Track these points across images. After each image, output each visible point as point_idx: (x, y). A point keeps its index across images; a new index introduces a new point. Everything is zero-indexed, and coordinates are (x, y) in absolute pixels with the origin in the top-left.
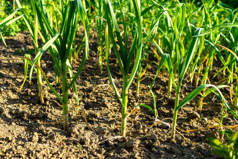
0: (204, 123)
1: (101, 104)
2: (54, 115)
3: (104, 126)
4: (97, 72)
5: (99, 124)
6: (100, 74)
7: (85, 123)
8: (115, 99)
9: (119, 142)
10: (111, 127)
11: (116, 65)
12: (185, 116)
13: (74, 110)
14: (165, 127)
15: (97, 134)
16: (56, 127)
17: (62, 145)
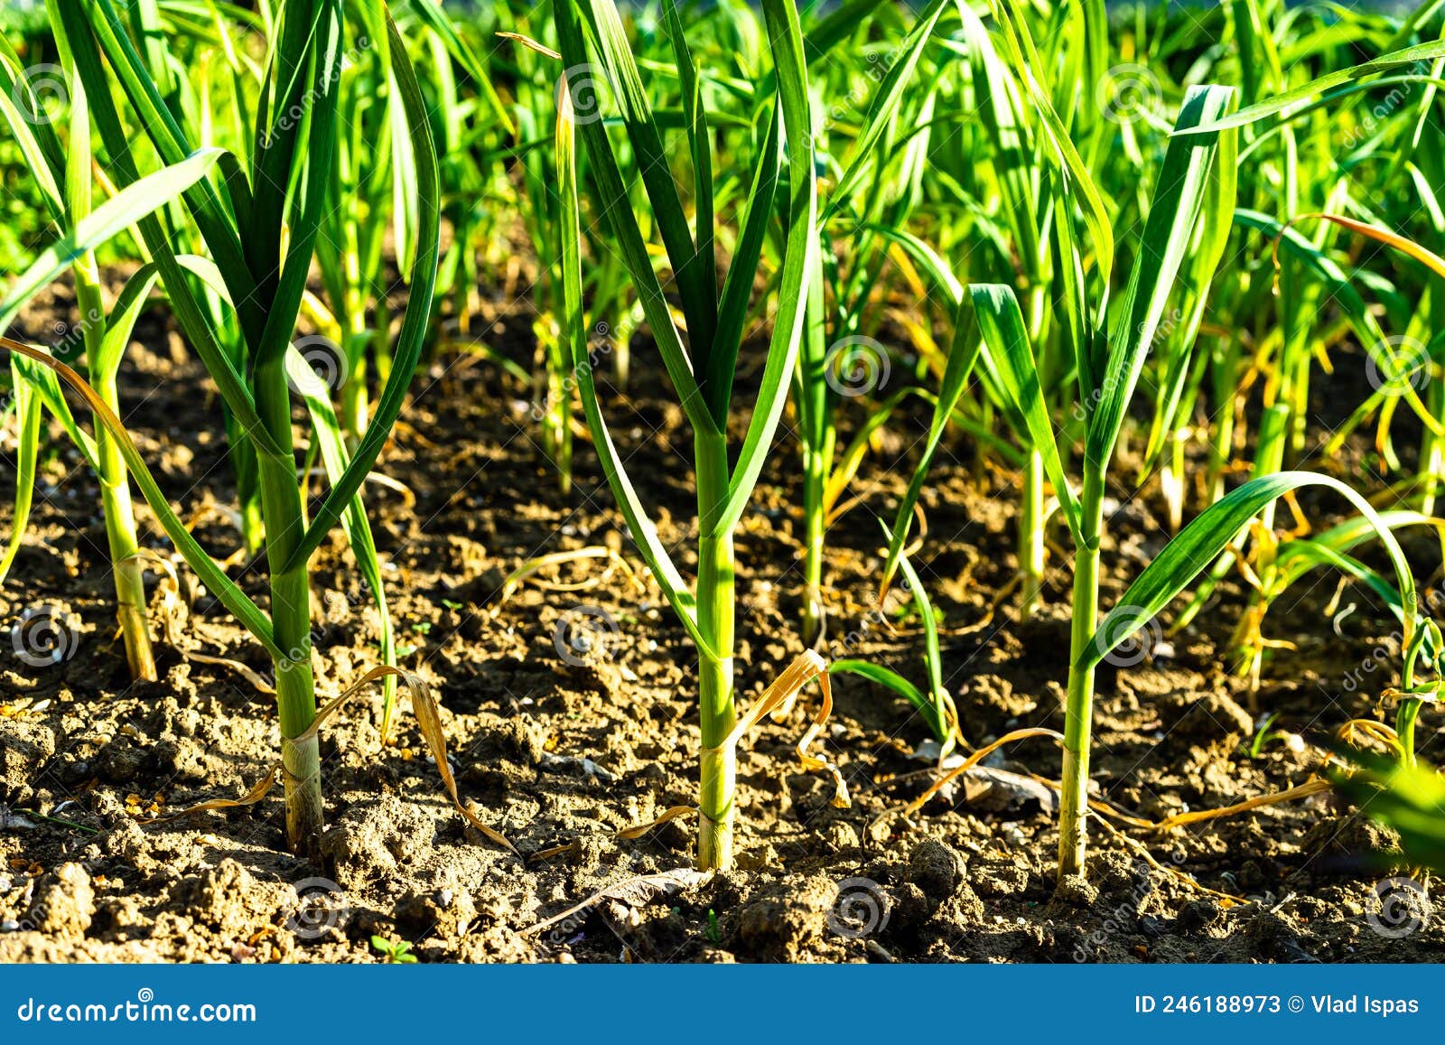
0: (1284, 768)
1: (561, 671)
2: (220, 754)
3: (579, 813)
4: (532, 481)
5: (541, 800)
6: (554, 494)
7: (440, 798)
8: (660, 642)
9: (686, 910)
10: (626, 816)
11: (663, 440)
12: (1147, 727)
13: (367, 715)
14: (1014, 802)
15: (531, 866)
16: (233, 835)
17: (267, 945)
